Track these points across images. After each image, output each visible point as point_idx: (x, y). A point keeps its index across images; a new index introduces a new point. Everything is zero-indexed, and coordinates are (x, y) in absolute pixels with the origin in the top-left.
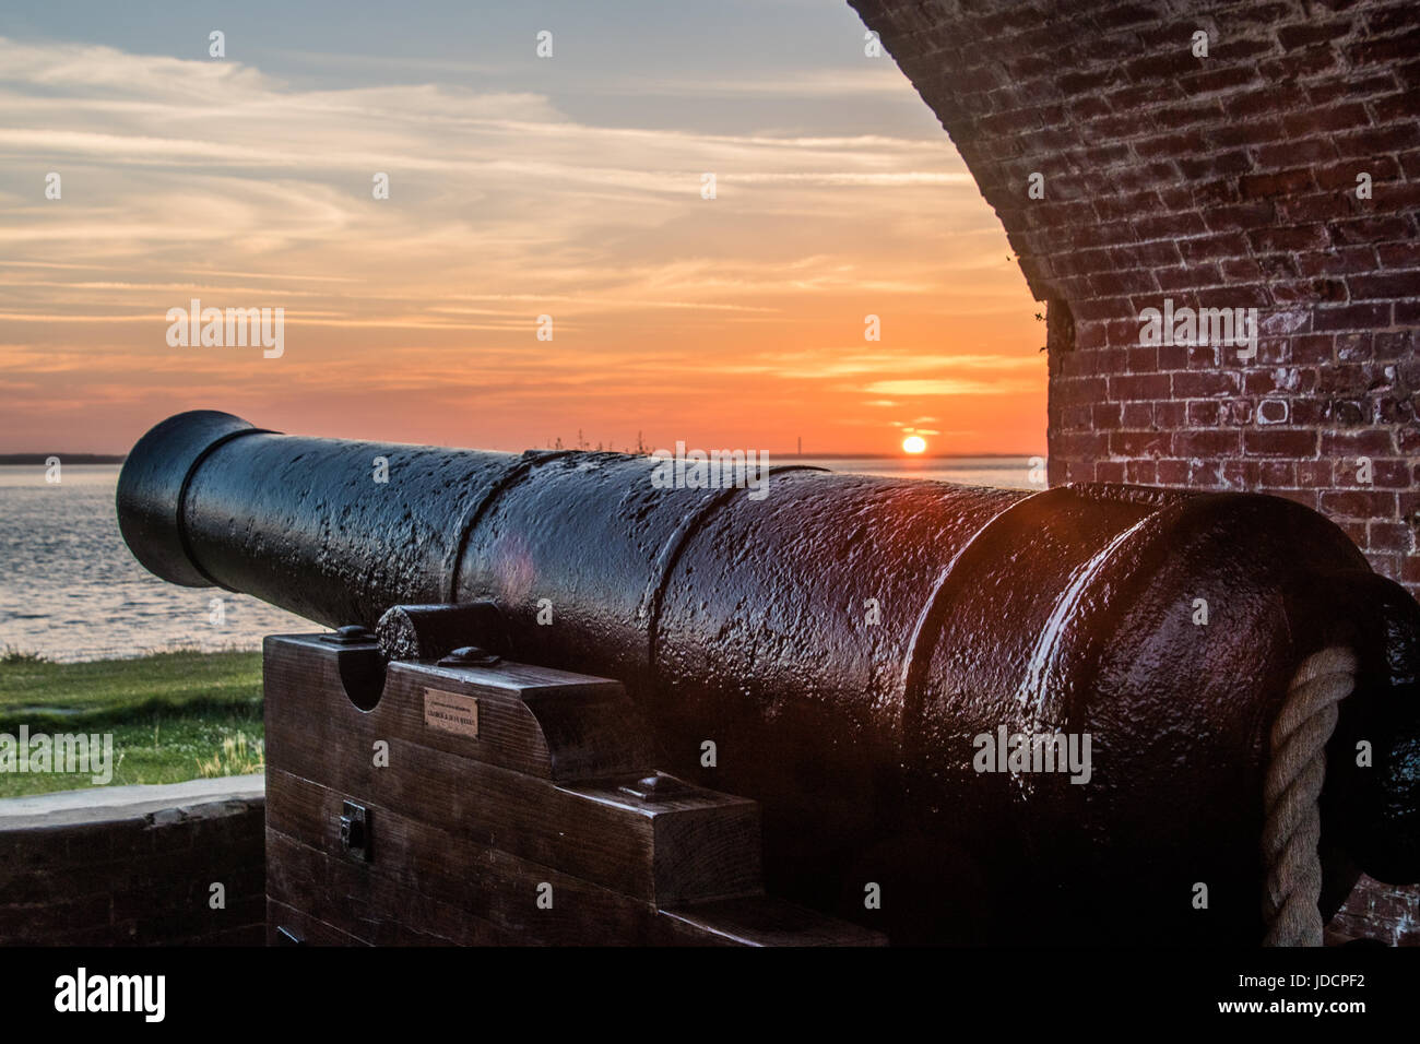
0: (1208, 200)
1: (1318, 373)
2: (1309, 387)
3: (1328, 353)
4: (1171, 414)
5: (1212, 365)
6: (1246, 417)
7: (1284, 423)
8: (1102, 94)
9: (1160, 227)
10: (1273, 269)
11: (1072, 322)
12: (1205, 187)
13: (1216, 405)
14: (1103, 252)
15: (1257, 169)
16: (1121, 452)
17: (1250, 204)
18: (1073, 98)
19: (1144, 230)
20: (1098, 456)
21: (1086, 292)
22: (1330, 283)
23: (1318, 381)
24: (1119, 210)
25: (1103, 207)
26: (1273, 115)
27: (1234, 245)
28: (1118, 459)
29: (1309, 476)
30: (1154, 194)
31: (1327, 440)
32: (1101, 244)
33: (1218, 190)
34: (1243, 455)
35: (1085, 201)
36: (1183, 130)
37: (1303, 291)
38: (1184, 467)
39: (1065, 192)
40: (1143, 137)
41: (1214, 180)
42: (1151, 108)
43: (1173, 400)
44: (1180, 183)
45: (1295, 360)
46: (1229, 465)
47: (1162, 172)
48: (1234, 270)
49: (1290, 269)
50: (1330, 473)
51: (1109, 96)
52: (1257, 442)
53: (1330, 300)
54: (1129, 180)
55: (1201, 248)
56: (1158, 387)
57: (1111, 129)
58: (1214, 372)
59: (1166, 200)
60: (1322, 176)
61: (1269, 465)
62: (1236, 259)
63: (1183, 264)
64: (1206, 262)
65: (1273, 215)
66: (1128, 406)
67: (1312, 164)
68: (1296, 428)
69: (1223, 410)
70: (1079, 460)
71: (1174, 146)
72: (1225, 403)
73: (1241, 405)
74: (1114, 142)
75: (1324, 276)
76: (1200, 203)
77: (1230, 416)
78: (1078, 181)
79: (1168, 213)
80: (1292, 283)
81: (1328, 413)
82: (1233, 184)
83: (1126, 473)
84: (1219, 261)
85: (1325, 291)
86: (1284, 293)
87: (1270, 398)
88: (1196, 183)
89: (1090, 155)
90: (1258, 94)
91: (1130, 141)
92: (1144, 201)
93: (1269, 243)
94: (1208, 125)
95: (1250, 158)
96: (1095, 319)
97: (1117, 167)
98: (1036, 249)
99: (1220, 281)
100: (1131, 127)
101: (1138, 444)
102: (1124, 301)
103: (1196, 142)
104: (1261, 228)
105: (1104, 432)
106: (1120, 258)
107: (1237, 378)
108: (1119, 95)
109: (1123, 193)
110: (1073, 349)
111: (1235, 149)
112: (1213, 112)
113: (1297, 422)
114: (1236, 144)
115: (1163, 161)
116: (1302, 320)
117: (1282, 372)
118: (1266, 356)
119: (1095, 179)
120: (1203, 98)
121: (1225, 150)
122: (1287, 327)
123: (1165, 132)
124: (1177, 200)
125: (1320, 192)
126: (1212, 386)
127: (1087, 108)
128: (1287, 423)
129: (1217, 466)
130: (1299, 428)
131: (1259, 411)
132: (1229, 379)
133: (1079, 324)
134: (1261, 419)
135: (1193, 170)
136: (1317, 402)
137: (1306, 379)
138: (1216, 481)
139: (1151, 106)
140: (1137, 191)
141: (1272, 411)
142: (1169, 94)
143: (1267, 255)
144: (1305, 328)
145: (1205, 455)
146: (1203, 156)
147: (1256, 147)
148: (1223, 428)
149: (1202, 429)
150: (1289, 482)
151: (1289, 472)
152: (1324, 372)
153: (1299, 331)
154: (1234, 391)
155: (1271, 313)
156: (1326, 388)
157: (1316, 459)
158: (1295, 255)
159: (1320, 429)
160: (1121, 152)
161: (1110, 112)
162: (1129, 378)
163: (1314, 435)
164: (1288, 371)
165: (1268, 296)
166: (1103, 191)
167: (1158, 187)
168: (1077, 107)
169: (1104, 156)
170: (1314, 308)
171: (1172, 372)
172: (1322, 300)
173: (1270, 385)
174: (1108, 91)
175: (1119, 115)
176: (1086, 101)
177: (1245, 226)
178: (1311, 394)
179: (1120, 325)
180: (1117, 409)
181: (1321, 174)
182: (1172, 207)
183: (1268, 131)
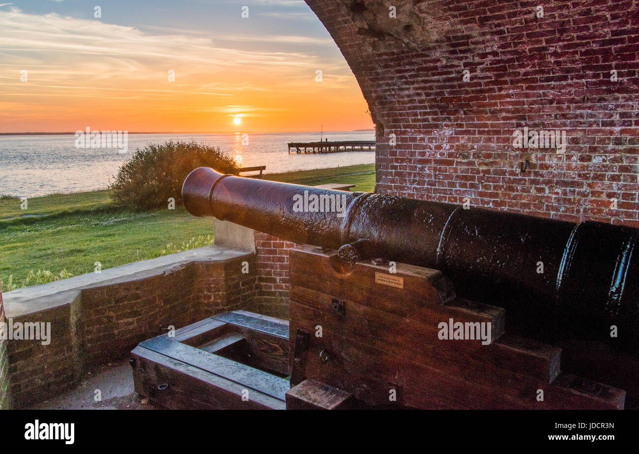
0: (430, 102)
1: (455, 146)
2: (453, 149)
3: (458, 141)
4: (413, 154)
5: (425, 142)
6: (434, 155)
7: (445, 158)
8: (406, 74)
9: (415, 108)
10: (445, 120)
11: (383, 129)
12: (430, 99)
13: (426, 152)
14: (396, 113)
15: (447, 95)
16: (397, 162)
17: (442, 104)
18: (398, 75)
19: (410, 108)
20: (390, 163)
21: (389, 122)
22: (460, 124)
23: (455, 148)
24: (403, 103)
25: (399, 102)
26: (455, 83)
27: (435, 113)
28: (396, 164)
29: (452, 171)
30: (415, 100)
31: (457, 162)
32: (396, 111)
33: (435, 100)
34: (433, 165)
35: (394, 100)
36: (428, 85)
37: (452, 125)
38: (416, 167)
39: (389, 97)
40: (416, 85)
41: (433, 97)
42: (420, 79)
43: (413, 150)
44: (424, 97)
45: (449, 142)
46: (429, 167)
47: (419, 95)
48: (434, 119)
49: (450, 120)
50: (458, 170)
51: (409, 75)
52: (436, 162)
53: (459, 128)
54: (409, 96)
55: (425, 114)
56: (409, 147)
57: (406, 83)
58: (425, 144)
59: (418, 101)
60: (465, 99)
61: (441, 168)
62: (435, 117)
63: (419, 117)
64: (426, 117)
65: (448, 107)
66: (399, 151)
67: (463, 95)
68: (448, 159)
69: (427, 153)
70: (385, 164)
71: (424, 88)
72: (428, 152)
73: (433, 153)
74: (407, 86)
75: (459, 122)
76: (428, 102)
77: (430, 155)
78: (393, 95)
79: (418, 104)
80: (450, 123)
81: (458, 156)
82: (439, 98)
83: (399, 167)
84: (430, 117)
85: (459, 126)
86: (446, 125)
87: (441, 151)
88: (428, 98)
89: (399, 89)
90: (452, 78)
91: (411, 87)
92: (411, 101)
93: (445, 113)
94: (436, 84)
95: (445, 93)
96: (391, 128)
97: (406, 92)
98: (376, 111)
99: (430, 122)
100: (413, 83)
101: (402, 160)
102: (400, 125)
103: (431, 88)
104: (443, 110)
105: (392, 157)
106: (401, 115)
107: (432, 146)
108: (412, 75)
109: (406, 99)
110: (383, 136)
111: (442, 90)
112: (439, 81)
113: (448, 157)
114: (443, 89)
115: (420, 92)
116: (451, 132)
117: (445, 145)
118: (440, 141)
119: (399, 95)
120: (436, 77)
121: (439, 90)
122: (447, 134)
123: (422, 85)
124: (421, 101)
125: (463, 102)
126: (424, 147)
127: (401, 78)
128: (446, 157)
129: (425, 167)
130: (449, 159)
131: (438, 154)
132: (430, 146)
133: (385, 130)
134: (439, 156)
135: (427, 95)
136: (455, 153)
137: (452, 147)
138: (425, 171)
139: (420, 78)
140: (410, 99)
141: (442, 154)
142: (427, 75)
143: (444, 116)
144: (452, 134)
145: (422, 164)
146: (432, 91)
147: (448, 90)
148: (427, 158)
149: (421, 158)
150: (446, 172)
151: (446, 169)
152: (457, 146)
153: (450, 135)
154: (431, 149)
155: (442, 130)
156: (458, 149)
157: (454, 167)
158: (452, 117)
159: (455, 159)
160: (408, 89)
161: (407, 79)
162: (400, 144)
163: (453, 161)
164: (447, 145)
165: (442, 126)
166: (401, 98)
167: (416, 98)
168: (398, 77)
169: (403, 89)
170: (455, 130)
171: (413, 143)
172: (457, 128)
173: (442, 148)
174: (409, 74)
175: (410, 80)
176: (402, 76)
177: (439, 109)
178: (453, 151)
179: (398, 131)
180: (396, 152)
181: (464, 98)
182: (419, 103)
183: (452, 87)
